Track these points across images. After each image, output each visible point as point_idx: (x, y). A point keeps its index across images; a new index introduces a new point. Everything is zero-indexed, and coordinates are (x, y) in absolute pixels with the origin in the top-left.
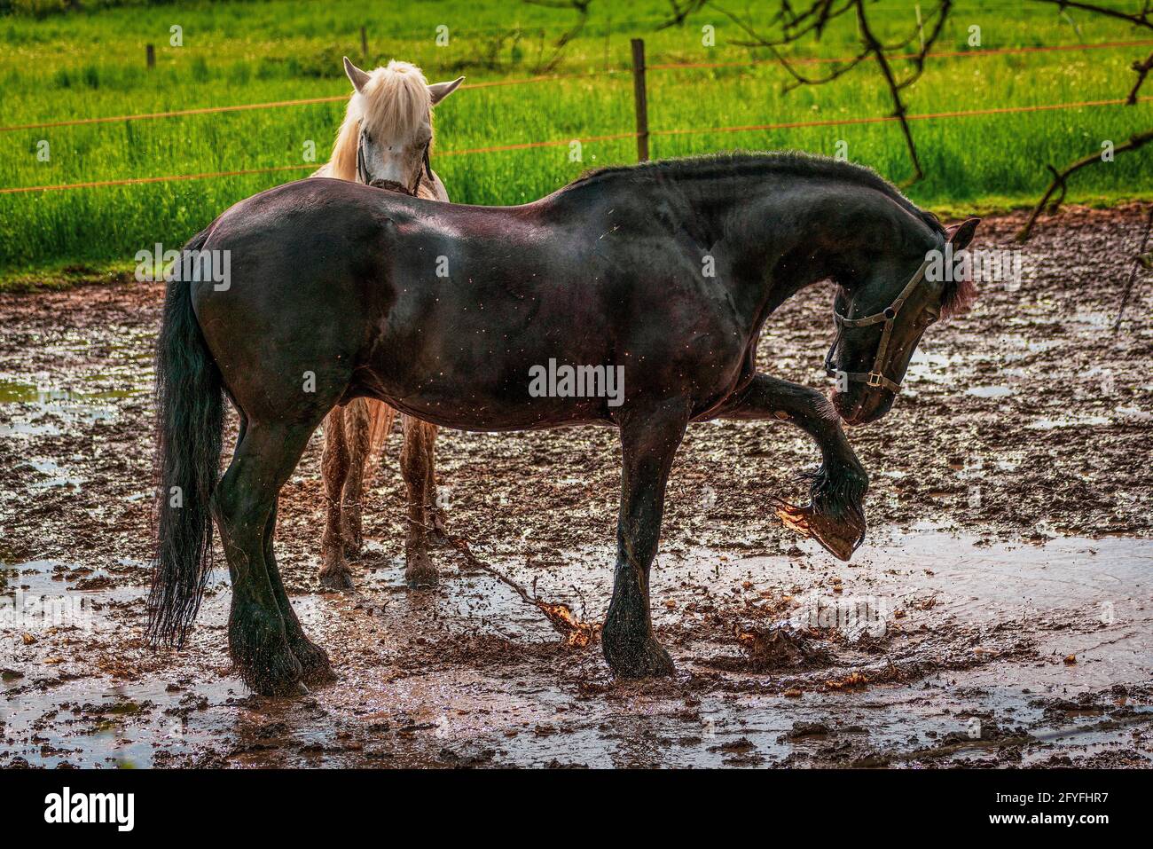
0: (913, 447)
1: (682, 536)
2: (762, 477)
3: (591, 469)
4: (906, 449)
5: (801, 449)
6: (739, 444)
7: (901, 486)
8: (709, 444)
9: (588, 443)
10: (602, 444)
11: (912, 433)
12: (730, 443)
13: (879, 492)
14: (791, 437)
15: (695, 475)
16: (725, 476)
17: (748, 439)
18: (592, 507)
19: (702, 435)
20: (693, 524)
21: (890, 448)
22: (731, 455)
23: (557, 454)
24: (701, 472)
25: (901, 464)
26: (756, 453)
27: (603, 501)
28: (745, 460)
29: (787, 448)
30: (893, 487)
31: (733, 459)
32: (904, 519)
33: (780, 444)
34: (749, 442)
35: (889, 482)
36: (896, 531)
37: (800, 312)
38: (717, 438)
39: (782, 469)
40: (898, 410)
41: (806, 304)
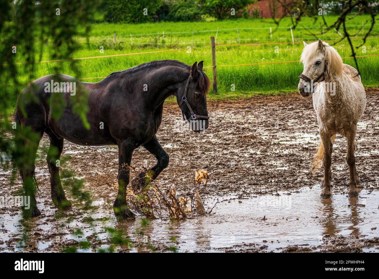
0: (309, 163)
1: (242, 190)
2: (264, 172)
3: (210, 170)
4: (307, 163)
5: (274, 163)
6: (255, 162)
7: (307, 175)
8: (246, 162)
9: (207, 162)
10: (212, 162)
11: (309, 159)
12: (252, 162)
13: (301, 176)
14: (271, 160)
15: (243, 172)
16: (252, 172)
17: (257, 160)
18: (212, 181)
19: (243, 159)
20: (244, 186)
21: (302, 163)
22: (253, 165)
23: (198, 165)
24: (245, 171)
25: (307, 168)
26: (261, 165)
27: (215, 180)
28: (257, 167)
29: (270, 163)
30: (305, 175)
31: (254, 167)
32: (310, 185)
33: (268, 162)
34: (258, 162)
35: (303, 174)
36: (307, 188)
37: (267, 122)
38: (247, 160)
39: (270, 170)
40: (303, 152)
41: (268, 119)
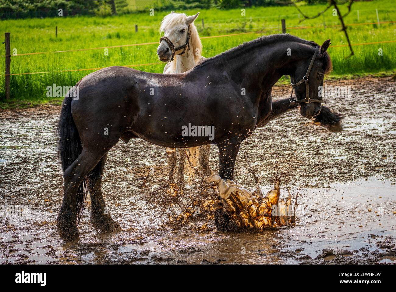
0: (370, 151)
1: (291, 182)
2: (319, 162)
3: (263, 160)
4: (368, 152)
5: (333, 152)
6: (312, 151)
7: (365, 165)
8: (302, 151)
9: (263, 151)
10: (267, 151)
11: (370, 147)
12: (309, 151)
13: (358, 167)
14: (329, 148)
15: (297, 162)
16: (307, 162)
17: (315, 149)
18: (262, 173)
19: (300, 148)
20: (295, 178)
21: (362, 152)
22: (309, 154)
23: (252, 155)
24: (299, 160)
25: (366, 157)
26: (318, 154)
27: (266, 171)
28: (314, 156)
29: (328, 152)
30: (363, 165)
31: (310, 156)
32: (366, 176)
33: (326, 151)
34: (316, 150)
35: (362, 163)
36: (363, 180)
37: (335, 107)
38: (305, 149)
39: (326, 159)
40: (365, 139)
41: (337, 104)
